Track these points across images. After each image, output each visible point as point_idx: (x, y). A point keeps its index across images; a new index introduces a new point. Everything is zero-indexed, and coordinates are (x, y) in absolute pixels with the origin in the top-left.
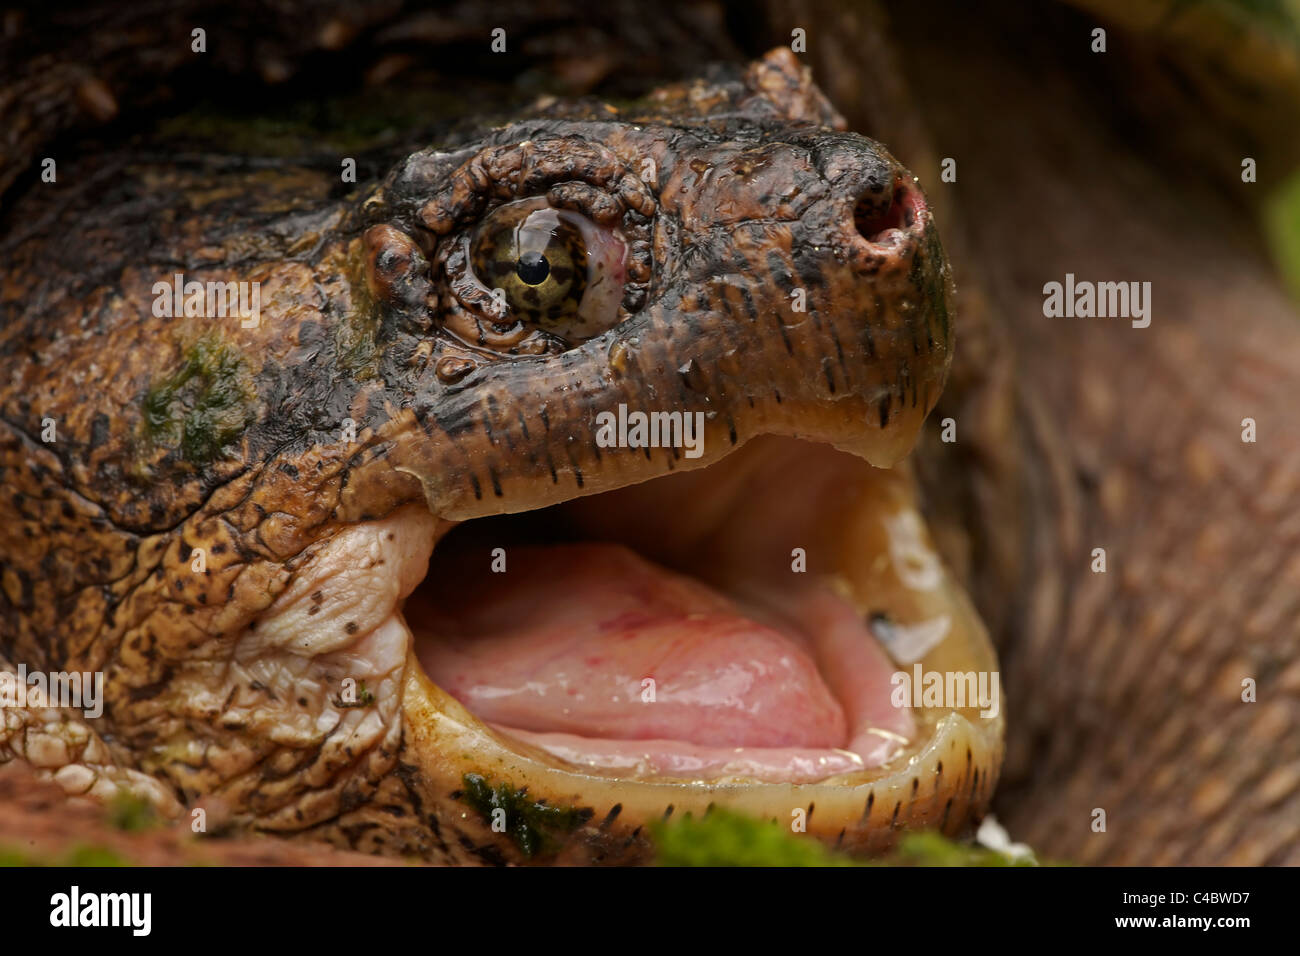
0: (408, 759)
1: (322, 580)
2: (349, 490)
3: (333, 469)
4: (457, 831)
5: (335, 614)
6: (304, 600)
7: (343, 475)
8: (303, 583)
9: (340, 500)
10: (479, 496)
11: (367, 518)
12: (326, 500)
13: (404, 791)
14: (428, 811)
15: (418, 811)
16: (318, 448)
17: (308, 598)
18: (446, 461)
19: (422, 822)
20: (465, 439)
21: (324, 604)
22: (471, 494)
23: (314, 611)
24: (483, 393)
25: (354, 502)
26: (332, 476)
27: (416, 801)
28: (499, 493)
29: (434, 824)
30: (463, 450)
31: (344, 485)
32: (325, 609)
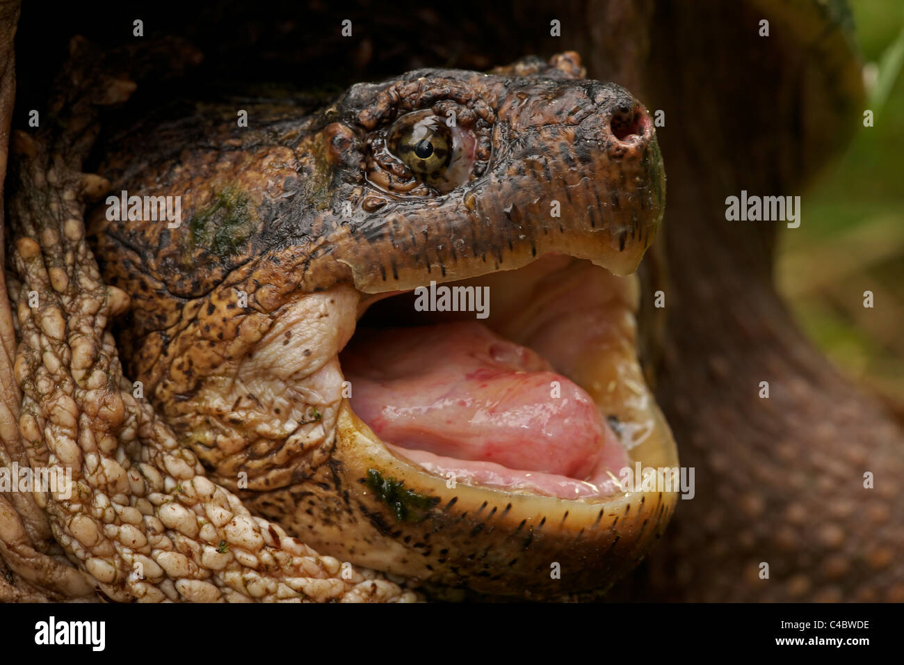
0: (336, 457)
1: (291, 325)
2: (309, 272)
3: (300, 259)
4: (359, 502)
5: (298, 345)
6: (280, 337)
7: (306, 263)
8: (280, 326)
9: (303, 278)
10: (384, 279)
11: (318, 290)
12: (296, 277)
13: (331, 475)
14: (344, 488)
15: (337, 488)
16: (292, 247)
17: (283, 335)
18: (367, 257)
19: (339, 494)
20: (380, 244)
21: (292, 339)
22: (380, 277)
23: (286, 343)
24: (390, 218)
25: (312, 280)
26: (299, 264)
27: (337, 481)
28: (396, 277)
29: (346, 497)
30: (377, 250)
31: (306, 269)
32: (292, 342)
